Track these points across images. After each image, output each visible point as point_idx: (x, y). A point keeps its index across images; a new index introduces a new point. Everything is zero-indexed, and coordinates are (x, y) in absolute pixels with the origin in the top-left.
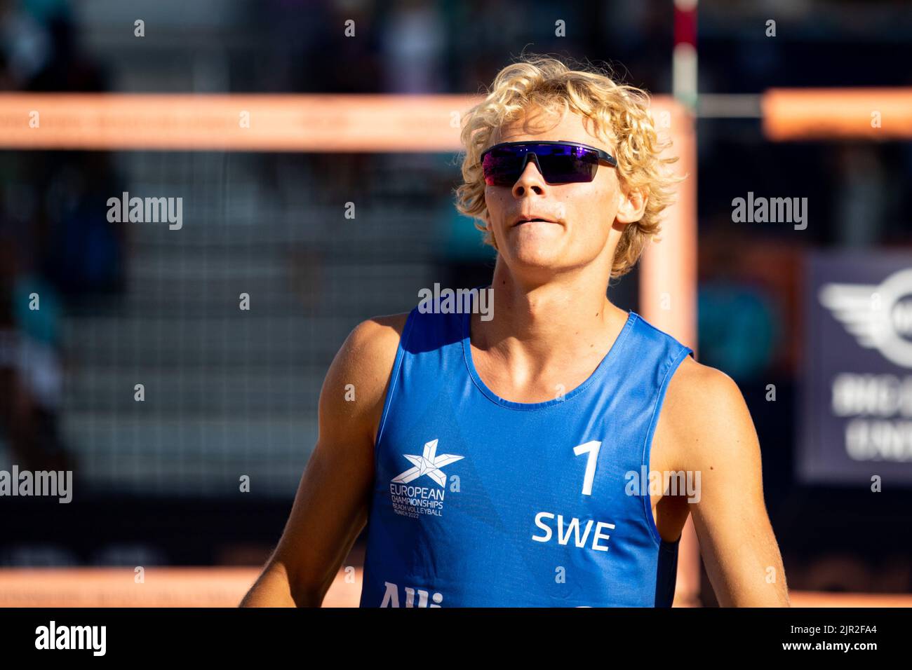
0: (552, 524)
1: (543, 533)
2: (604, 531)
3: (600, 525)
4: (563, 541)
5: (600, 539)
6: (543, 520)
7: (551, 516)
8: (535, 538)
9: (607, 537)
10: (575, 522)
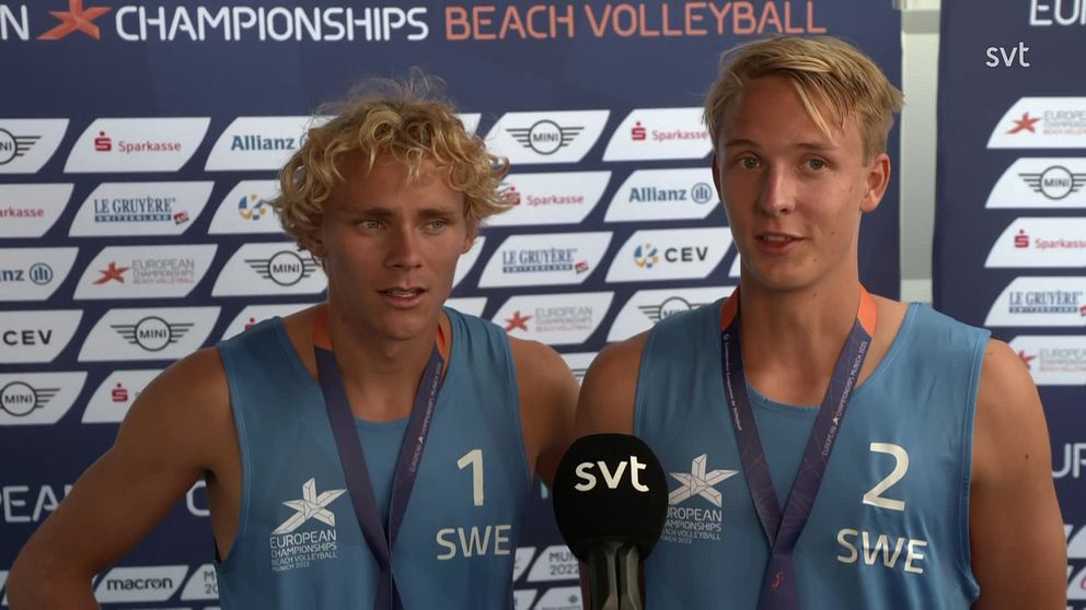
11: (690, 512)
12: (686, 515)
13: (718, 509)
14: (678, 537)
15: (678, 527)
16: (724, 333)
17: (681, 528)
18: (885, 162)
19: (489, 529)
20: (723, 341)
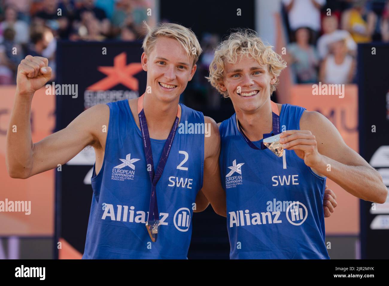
0: (277, 179)
1: (275, 183)
2: (295, 178)
3: (293, 176)
4: (282, 184)
5: (294, 181)
6: (275, 179)
7: (277, 177)
8: (273, 185)
9: (297, 180)
10: (284, 177)
11: (125, 171)
12: (123, 172)
13: (133, 170)
14: (119, 178)
15: (120, 175)
16: (139, 115)
17: (121, 176)
18: (195, 67)
19: (290, 176)
20: (139, 118)
